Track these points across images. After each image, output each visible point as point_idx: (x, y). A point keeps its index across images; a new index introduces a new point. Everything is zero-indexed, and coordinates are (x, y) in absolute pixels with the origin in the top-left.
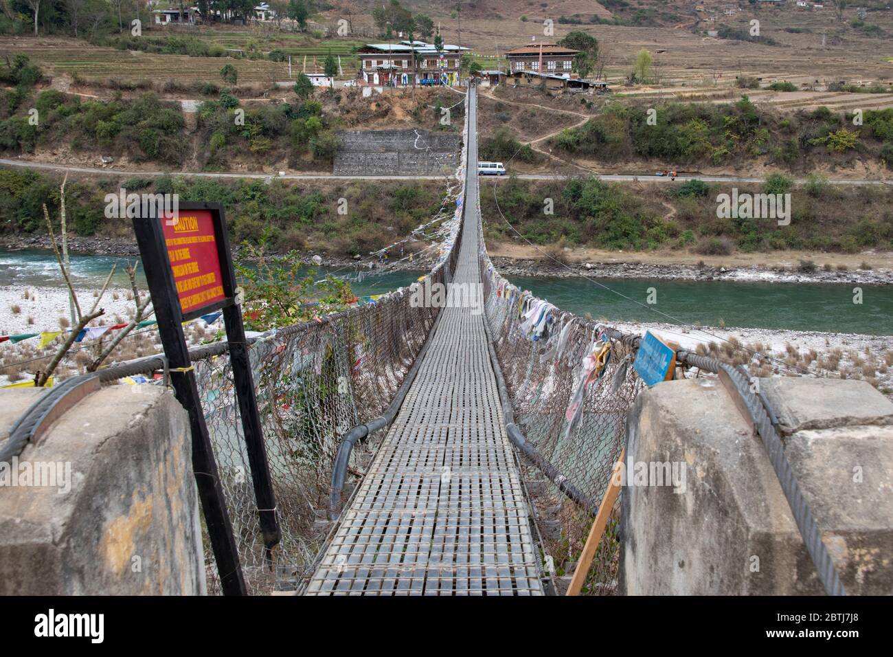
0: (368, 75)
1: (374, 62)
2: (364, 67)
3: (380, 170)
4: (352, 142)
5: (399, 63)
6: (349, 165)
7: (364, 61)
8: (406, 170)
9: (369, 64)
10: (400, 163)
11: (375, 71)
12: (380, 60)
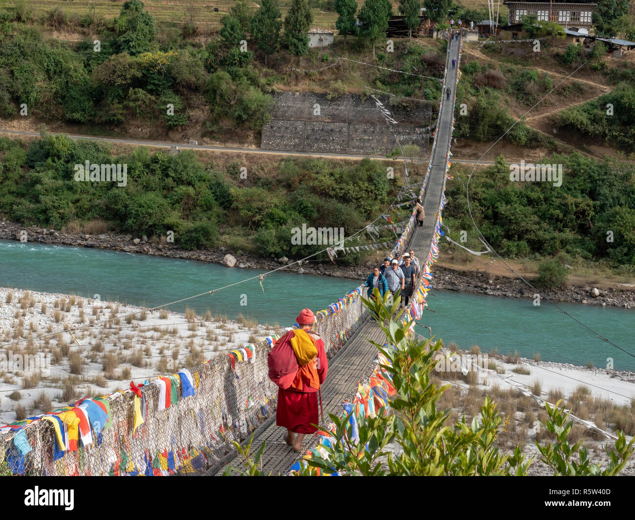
3: (323, 145)
4: (288, 107)
8: (357, 147)
10: (350, 138)
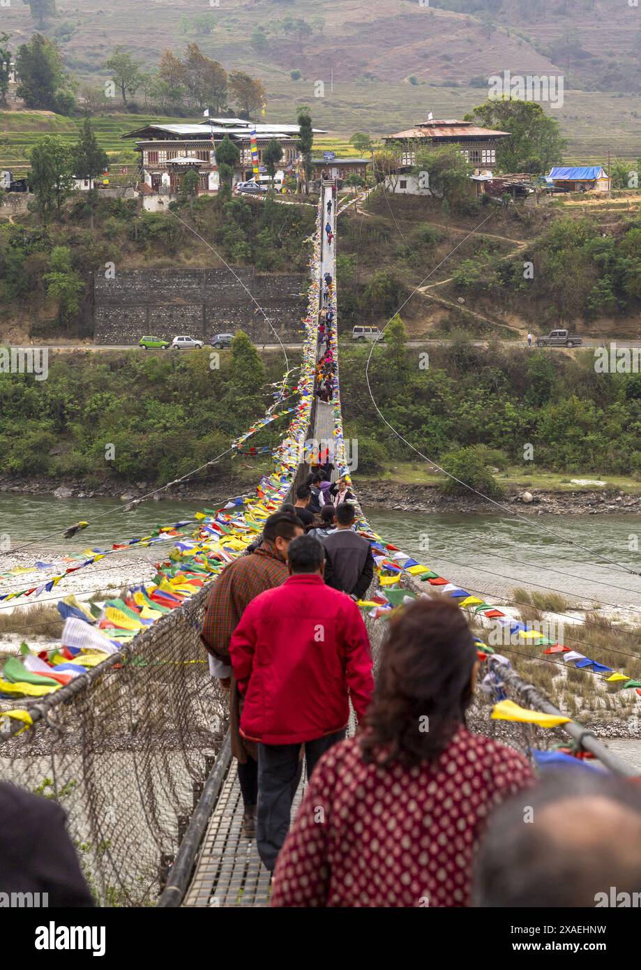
0: (153, 176)
1: (162, 154)
2: (146, 162)
4: (126, 289)
5: (205, 156)
6: (121, 327)
7: (146, 153)
9: (153, 157)
10: (206, 324)
11: (164, 170)
12: (172, 150)
